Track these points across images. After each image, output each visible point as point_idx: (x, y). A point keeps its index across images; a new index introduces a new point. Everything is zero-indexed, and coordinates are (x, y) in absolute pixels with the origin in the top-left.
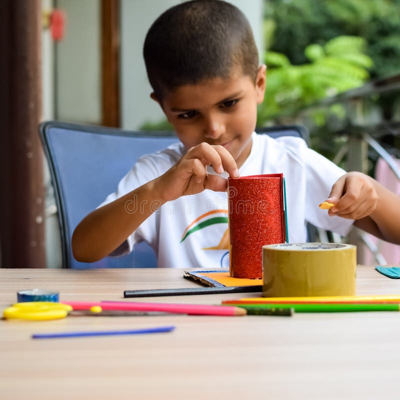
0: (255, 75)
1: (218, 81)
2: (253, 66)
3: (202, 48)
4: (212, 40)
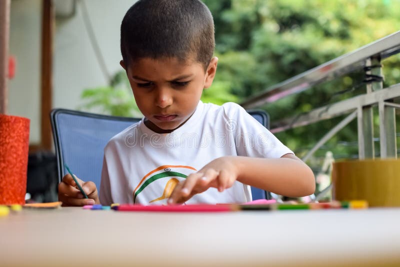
0: (207, 64)
1: (174, 60)
2: (207, 56)
3: (168, 30)
4: (178, 26)
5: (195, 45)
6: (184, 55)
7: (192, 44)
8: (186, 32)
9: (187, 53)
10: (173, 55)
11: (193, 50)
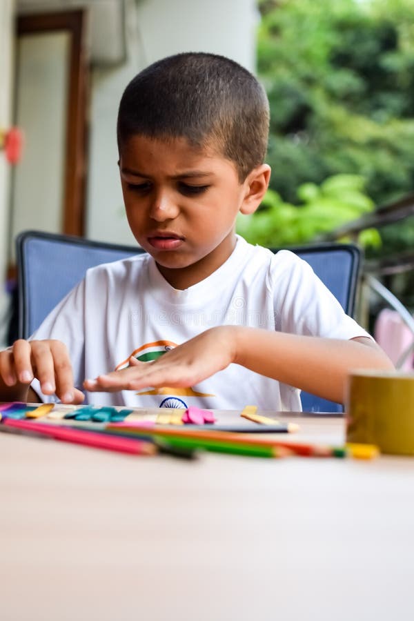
1: (182, 142)
3: (178, 96)
4: (196, 90)
5: (222, 126)
6: (199, 136)
7: (217, 123)
8: (209, 103)
9: (205, 135)
10: (181, 134)
11: (217, 134)
